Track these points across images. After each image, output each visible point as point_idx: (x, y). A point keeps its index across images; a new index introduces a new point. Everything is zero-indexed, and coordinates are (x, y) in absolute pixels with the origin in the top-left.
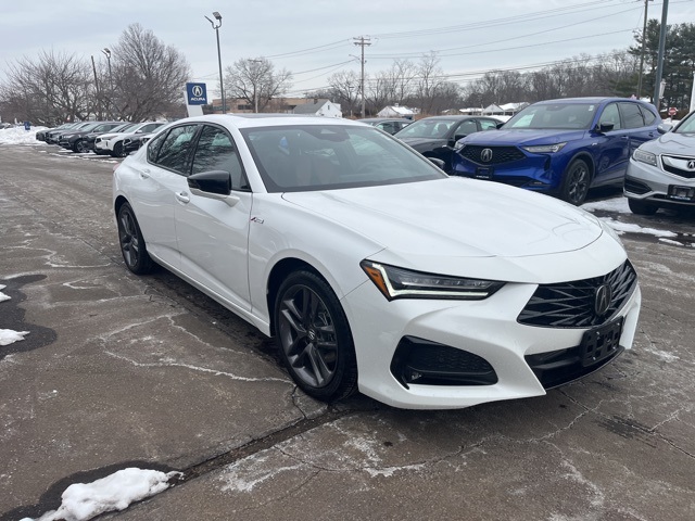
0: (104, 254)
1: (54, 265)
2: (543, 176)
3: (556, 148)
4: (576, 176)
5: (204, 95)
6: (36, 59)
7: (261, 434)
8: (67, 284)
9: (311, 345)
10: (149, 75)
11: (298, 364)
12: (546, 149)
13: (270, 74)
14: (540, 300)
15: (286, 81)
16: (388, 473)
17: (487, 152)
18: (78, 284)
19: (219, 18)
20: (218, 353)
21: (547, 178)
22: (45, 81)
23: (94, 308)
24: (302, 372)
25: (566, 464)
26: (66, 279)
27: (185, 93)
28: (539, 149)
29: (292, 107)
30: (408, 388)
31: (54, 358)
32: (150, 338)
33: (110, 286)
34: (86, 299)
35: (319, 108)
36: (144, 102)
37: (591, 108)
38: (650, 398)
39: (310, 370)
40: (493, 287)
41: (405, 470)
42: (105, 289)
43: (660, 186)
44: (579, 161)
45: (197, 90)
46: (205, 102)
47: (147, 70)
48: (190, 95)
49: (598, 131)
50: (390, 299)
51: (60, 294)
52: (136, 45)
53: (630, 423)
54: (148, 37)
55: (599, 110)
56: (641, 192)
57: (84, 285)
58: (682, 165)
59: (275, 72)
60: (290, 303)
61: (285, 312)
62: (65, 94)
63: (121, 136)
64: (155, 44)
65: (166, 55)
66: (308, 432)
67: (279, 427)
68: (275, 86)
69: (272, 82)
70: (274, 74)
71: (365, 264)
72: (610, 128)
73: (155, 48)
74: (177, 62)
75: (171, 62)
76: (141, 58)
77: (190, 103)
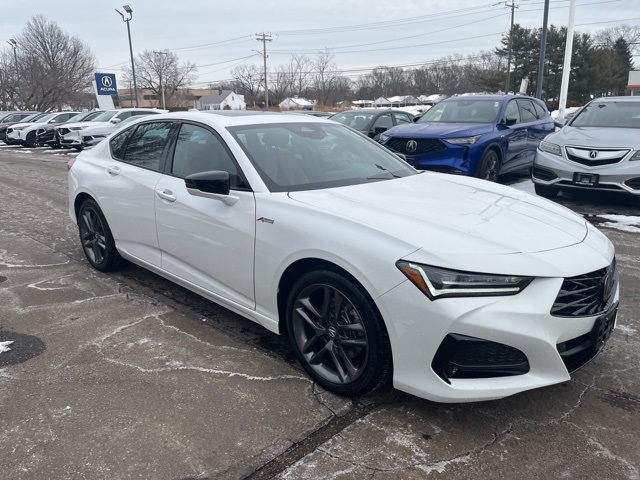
0: (58, 250)
1: (10, 266)
2: (462, 165)
3: (473, 140)
4: (489, 164)
5: (114, 86)
7: (299, 437)
8: (31, 286)
9: (331, 342)
10: (53, 65)
11: (315, 361)
12: (464, 141)
13: (175, 66)
14: (567, 293)
15: (190, 73)
16: (441, 468)
17: (412, 144)
18: (44, 285)
19: (129, 11)
20: (222, 353)
21: (466, 167)
23: (72, 310)
24: (320, 368)
25: (592, 442)
26: (30, 279)
27: (94, 83)
28: (458, 141)
29: (198, 98)
30: (449, 383)
31: (51, 370)
32: (146, 341)
33: (79, 285)
34: (59, 301)
35: (224, 99)
36: (50, 92)
37: (497, 104)
38: (632, 371)
39: (332, 368)
40: (523, 282)
41: (454, 463)
42: (74, 289)
43: (565, 173)
44: (491, 151)
45: (107, 80)
46: (115, 92)
47: (51, 60)
48: (99, 85)
49: (504, 125)
50: (433, 298)
51: (30, 298)
52: (40, 36)
53: (626, 396)
54: (52, 28)
55: (503, 105)
56: (548, 178)
57: (51, 285)
58: (585, 155)
59: (180, 64)
60: (306, 302)
61: (299, 310)
63: (34, 126)
64: (59, 35)
65: (71, 46)
66: (345, 430)
67: (313, 428)
68: (180, 77)
69: (177, 74)
70: (179, 66)
71: (401, 265)
72: (513, 122)
73: (59, 39)
74: (82, 53)
75: (76, 53)
76: (45, 48)
77: (100, 93)
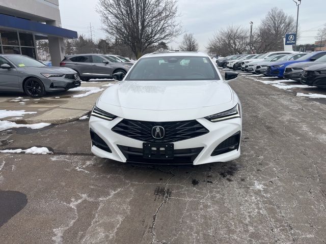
5: (295, 40)
6: (226, 29)
10: (277, 31)
22: (228, 38)
30: (93, 146)
40: (114, 117)
45: (291, 37)
46: (295, 43)
47: (277, 29)
48: (287, 40)
52: (273, 17)
54: (280, 13)
62: (235, 43)
63: (237, 61)
64: (283, 16)
65: (287, 20)
74: (292, 24)
75: (289, 24)
76: (275, 23)
77: (286, 44)
